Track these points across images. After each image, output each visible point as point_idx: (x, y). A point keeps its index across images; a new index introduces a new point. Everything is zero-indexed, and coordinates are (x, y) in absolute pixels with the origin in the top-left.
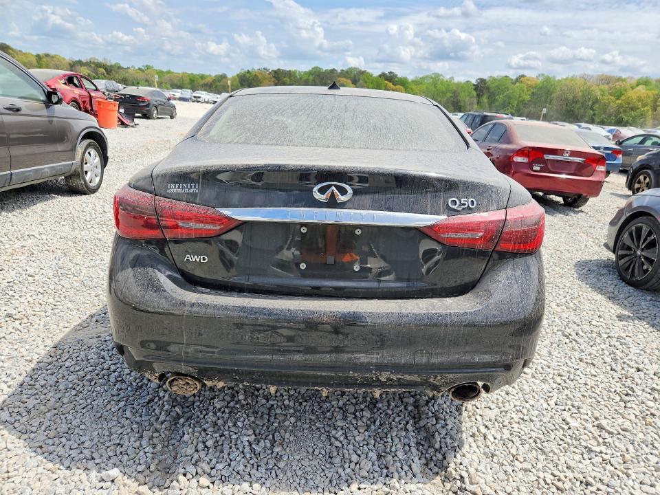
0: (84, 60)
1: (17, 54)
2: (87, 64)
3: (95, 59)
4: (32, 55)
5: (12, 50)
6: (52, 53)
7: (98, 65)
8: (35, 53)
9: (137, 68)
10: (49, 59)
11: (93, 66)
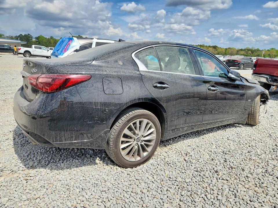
0: (243, 49)
1: (219, 49)
2: (244, 50)
3: (248, 48)
4: (224, 49)
5: (218, 48)
6: (231, 47)
7: (249, 50)
8: (225, 48)
9: (267, 50)
10: (230, 50)
11: (246, 50)
